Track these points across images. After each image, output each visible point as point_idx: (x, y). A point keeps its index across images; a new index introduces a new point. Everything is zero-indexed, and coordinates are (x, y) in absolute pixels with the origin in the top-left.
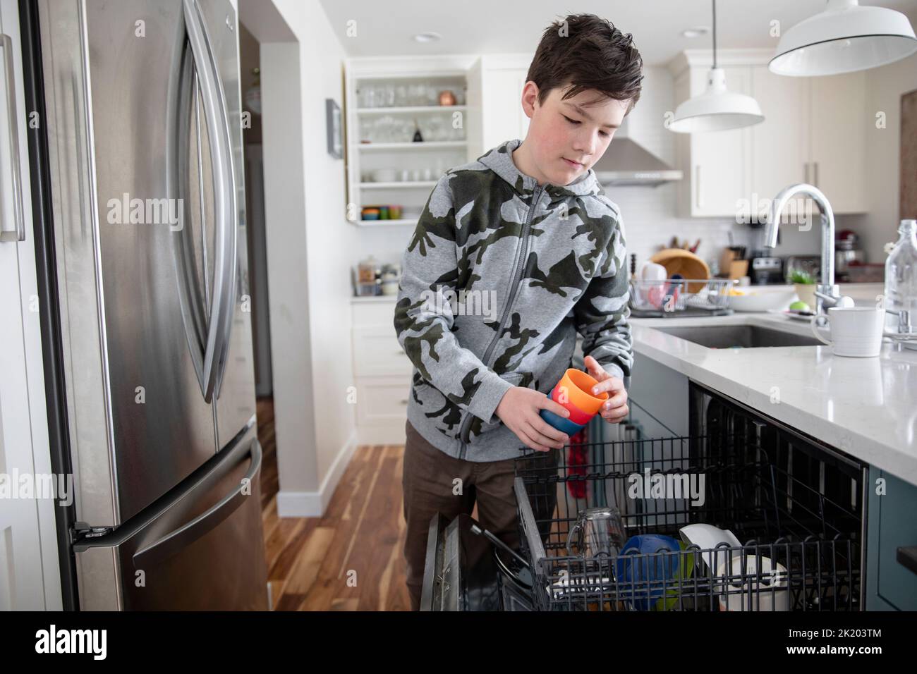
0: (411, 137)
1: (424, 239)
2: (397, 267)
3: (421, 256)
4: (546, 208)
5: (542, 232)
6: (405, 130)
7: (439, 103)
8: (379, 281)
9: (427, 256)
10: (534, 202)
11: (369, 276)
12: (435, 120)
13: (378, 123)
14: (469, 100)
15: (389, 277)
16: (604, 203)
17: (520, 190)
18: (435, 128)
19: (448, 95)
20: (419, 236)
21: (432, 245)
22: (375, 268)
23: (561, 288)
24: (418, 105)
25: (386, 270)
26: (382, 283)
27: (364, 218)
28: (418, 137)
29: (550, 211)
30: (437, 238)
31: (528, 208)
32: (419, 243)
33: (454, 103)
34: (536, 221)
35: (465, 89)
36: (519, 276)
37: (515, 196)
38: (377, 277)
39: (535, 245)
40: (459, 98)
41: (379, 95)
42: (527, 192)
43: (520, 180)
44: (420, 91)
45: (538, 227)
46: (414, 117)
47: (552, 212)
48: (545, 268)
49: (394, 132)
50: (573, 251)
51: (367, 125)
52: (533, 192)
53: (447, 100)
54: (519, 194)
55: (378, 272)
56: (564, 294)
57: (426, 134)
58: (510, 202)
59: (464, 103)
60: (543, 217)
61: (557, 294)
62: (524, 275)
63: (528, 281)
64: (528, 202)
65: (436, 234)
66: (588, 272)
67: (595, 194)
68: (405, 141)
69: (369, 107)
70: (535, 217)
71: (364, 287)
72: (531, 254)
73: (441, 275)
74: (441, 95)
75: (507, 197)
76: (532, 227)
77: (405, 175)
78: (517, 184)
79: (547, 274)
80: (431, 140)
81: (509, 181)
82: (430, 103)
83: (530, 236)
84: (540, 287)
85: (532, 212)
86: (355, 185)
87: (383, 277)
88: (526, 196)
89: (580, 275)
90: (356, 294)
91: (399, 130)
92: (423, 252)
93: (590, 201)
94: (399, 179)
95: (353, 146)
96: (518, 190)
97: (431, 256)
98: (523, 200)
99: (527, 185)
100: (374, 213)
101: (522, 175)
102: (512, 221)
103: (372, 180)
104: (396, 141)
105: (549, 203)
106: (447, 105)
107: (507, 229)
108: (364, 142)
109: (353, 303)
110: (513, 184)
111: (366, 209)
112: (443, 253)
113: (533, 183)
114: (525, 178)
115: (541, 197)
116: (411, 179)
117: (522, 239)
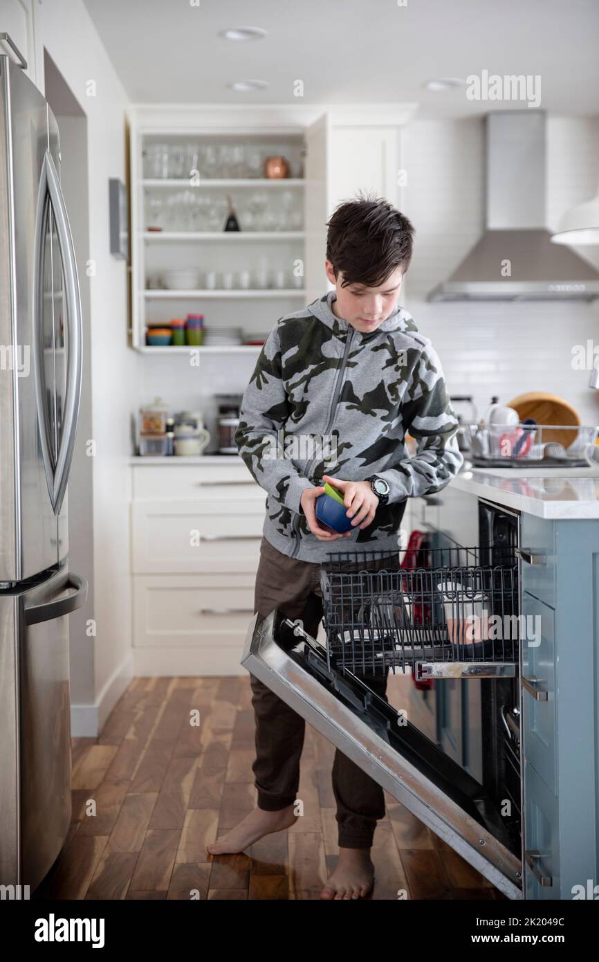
0: (222, 223)
1: (261, 376)
2: (197, 416)
3: (257, 389)
4: (358, 344)
5: (356, 364)
6: (213, 213)
7: (266, 175)
8: (171, 435)
9: (263, 390)
10: (348, 340)
11: (158, 427)
12: (258, 199)
13: (171, 201)
14: (309, 170)
15: (185, 430)
16: (412, 337)
17: (337, 332)
18: (257, 210)
19: (279, 162)
20: (257, 374)
21: (266, 382)
22: (166, 415)
23: (373, 410)
24: (234, 176)
25: (180, 419)
26: (175, 439)
27: (149, 342)
28: (232, 225)
29: (363, 346)
30: (270, 376)
31: (344, 345)
32: (256, 379)
33: (287, 174)
34: (351, 355)
35: (304, 154)
36: (336, 401)
37: (333, 337)
38: (169, 428)
39: (350, 374)
40: (295, 168)
41: (175, 158)
42: (343, 332)
43: (336, 324)
44: (237, 154)
45: (353, 360)
46: (228, 193)
47: (364, 347)
48: (360, 393)
49: (195, 214)
50: (382, 381)
51: (156, 203)
52: (347, 332)
53: (276, 170)
54: (336, 335)
55: (171, 421)
56: (374, 415)
57: (245, 219)
58: (329, 342)
59: (301, 175)
60: (357, 352)
61: (369, 415)
62: (341, 399)
63: (344, 404)
64: (344, 340)
65: (270, 373)
66: (394, 397)
67: (403, 330)
68: (214, 229)
69: (160, 177)
70: (350, 352)
71: (149, 443)
72: (347, 382)
73: (273, 405)
74: (266, 162)
75: (326, 338)
76: (348, 360)
77: (211, 280)
78: (334, 326)
79: (361, 399)
80: (252, 229)
81: (327, 325)
82: (251, 175)
83: (347, 368)
84: (355, 410)
85: (347, 348)
86: (139, 292)
87: (176, 429)
88: (342, 336)
89: (388, 400)
90: (137, 453)
91: (204, 211)
92: (259, 387)
93: (399, 337)
94: (202, 285)
95: (138, 235)
96: (335, 331)
97: (265, 390)
98: (340, 339)
99: (342, 327)
100: (165, 334)
101: (337, 319)
102: (332, 356)
103: (162, 285)
104: (199, 230)
105: (361, 340)
106: (277, 177)
107: (326, 364)
108: (151, 230)
109: (133, 465)
110: (331, 327)
111: (152, 327)
112: (274, 388)
113: (346, 324)
114: (339, 321)
115: (354, 335)
116: (220, 286)
117: (339, 370)
